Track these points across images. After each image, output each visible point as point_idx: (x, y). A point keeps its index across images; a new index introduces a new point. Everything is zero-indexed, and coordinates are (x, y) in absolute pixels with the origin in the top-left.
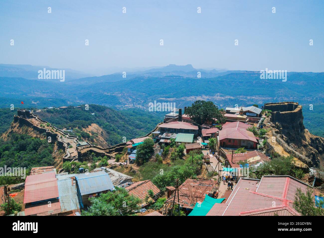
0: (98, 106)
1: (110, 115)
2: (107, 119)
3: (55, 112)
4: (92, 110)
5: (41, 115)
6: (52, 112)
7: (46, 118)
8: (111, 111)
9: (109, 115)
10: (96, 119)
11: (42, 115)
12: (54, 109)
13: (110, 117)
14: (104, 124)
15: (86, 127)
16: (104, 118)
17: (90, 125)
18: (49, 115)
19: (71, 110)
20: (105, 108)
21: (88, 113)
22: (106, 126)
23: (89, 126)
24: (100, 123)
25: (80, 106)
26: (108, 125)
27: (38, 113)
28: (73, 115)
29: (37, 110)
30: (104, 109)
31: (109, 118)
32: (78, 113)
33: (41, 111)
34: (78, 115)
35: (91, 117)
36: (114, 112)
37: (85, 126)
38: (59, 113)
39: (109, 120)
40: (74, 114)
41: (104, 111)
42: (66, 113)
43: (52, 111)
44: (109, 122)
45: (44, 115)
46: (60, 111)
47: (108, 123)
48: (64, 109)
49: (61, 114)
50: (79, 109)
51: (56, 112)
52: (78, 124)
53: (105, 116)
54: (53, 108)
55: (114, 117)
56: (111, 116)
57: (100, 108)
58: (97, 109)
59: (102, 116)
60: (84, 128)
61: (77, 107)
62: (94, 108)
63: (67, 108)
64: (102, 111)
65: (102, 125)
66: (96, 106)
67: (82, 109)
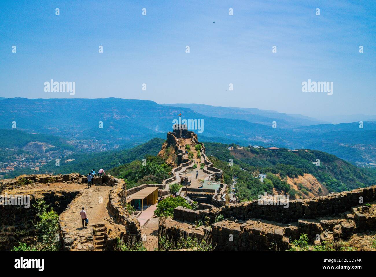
0: (324, 154)
1: (341, 169)
2: (335, 173)
3: (261, 153)
4: (313, 158)
5: (241, 154)
6: (257, 153)
7: (247, 158)
8: (344, 164)
9: (339, 168)
10: (317, 171)
11: (243, 154)
12: (260, 149)
13: (341, 173)
14: (329, 179)
15: (294, 176)
16: (332, 171)
17: (302, 175)
18: (252, 156)
19: (282, 153)
20: (335, 157)
21: (306, 160)
22: (332, 183)
23: (298, 176)
24: (322, 177)
25: (297, 151)
26: (336, 182)
27: (238, 151)
28: (285, 160)
29: (238, 148)
30: (333, 159)
31: (339, 174)
32: (290, 158)
33: (243, 149)
34: (290, 160)
35: (309, 166)
36: (349, 166)
37: (292, 175)
38: (266, 155)
39: (340, 177)
40: (285, 158)
41: (332, 161)
42: (276, 156)
43: (258, 151)
44: (338, 179)
45: (245, 154)
46: (268, 152)
47: (335, 180)
48: (274, 151)
49: (269, 157)
50: (295, 154)
51: (263, 153)
52: (282, 169)
53: (333, 169)
54: (259, 147)
55: (348, 173)
56: (343, 171)
57: (327, 157)
58: (322, 157)
59: (329, 168)
60: (290, 177)
61: (293, 151)
62: (318, 156)
63: (278, 149)
64: (330, 161)
65: (325, 180)
66: (321, 153)
67: (300, 155)
